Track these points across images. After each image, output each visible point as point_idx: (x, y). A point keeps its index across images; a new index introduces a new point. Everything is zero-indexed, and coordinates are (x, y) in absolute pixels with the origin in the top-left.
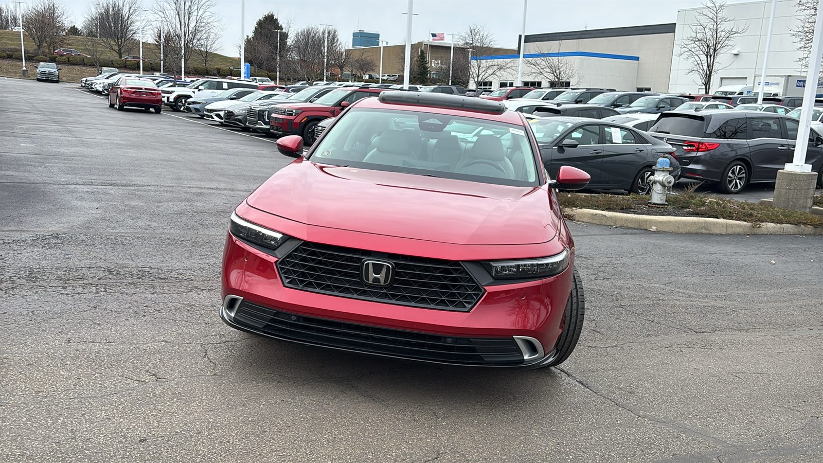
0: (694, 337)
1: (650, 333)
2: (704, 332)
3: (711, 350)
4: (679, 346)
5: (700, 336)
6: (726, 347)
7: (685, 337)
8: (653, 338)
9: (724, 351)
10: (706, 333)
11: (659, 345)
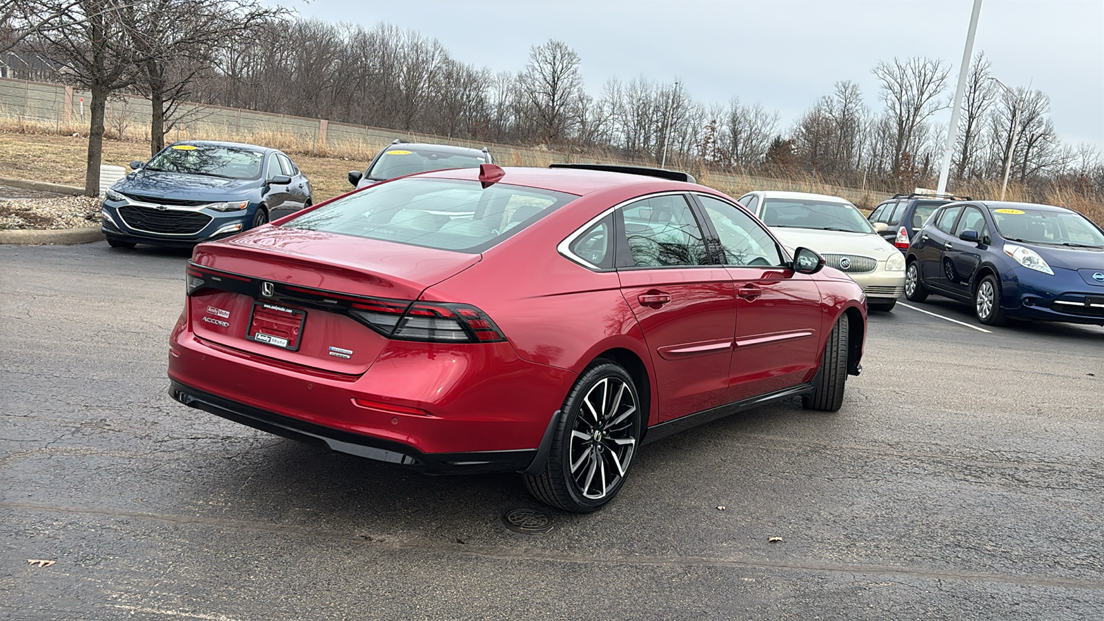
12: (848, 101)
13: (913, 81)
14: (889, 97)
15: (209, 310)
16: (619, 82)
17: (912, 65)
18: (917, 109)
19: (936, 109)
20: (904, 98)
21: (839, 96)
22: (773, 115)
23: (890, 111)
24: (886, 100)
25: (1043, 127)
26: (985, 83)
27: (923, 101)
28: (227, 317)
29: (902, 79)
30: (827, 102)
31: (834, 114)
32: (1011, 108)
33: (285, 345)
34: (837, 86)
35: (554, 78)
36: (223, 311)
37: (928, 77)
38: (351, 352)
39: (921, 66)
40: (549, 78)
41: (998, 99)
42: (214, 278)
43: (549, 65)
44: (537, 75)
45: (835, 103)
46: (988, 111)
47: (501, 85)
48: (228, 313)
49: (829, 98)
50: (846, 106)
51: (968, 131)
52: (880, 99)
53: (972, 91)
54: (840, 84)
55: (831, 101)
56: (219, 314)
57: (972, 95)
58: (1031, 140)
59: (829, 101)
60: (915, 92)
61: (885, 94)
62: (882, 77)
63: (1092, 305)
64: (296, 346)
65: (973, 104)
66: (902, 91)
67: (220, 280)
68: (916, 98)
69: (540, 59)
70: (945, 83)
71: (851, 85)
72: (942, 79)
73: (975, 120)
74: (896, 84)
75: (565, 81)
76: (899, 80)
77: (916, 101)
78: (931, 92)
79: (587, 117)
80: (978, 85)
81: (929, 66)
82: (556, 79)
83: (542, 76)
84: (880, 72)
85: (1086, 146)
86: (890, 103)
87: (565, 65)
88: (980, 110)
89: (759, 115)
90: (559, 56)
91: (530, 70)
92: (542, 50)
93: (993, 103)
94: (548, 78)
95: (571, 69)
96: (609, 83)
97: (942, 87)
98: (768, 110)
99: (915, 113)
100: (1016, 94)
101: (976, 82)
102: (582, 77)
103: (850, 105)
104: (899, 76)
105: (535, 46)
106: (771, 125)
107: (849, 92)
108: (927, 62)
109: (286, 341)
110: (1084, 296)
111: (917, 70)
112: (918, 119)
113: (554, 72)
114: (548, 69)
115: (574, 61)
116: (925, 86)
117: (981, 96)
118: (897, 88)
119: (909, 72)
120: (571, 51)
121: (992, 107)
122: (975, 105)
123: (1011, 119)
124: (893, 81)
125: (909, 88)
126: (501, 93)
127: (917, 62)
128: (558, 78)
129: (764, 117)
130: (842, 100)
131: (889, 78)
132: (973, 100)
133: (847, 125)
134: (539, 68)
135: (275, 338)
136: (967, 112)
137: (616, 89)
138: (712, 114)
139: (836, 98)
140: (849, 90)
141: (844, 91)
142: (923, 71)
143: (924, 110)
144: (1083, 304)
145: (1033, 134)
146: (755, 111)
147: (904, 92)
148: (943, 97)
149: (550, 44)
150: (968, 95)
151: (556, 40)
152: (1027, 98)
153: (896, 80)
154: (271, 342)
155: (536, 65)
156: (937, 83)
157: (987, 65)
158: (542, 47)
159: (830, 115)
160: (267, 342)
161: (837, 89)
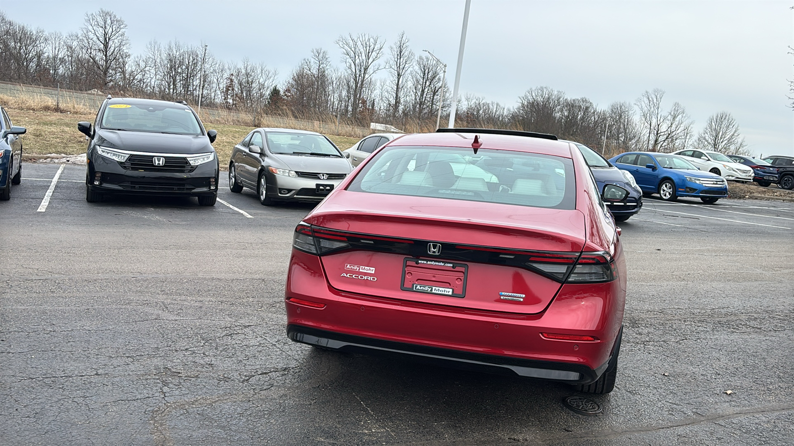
12: (321, 62)
13: (362, 50)
14: (347, 60)
15: (348, 266)
16: (158, 43)
17: (361, 39)
18: (366, 69)
19: (378, 69)
20: (357, 61)
21: (315, 59)
22: (273, 71)
23: (348, 70)
24: (346, 62)
25: (441, 83)
26: (406, 53)
27: (369, 63)
28: (373, 272)
29: (355, 48)
30: (307, 63)
31: (312, 71)
32: (422, 69)
34: (313, 52)
35: (106, 39)
36: (367, 267)
37: (372, 48)
38: (524, 296)
39: (366, 40)
40: (102, 39)
41: (415, 63)
42: (362, 241)
43: (100, 28)
44: (91, 35)
45: (312, 64)
46: (409, 71)
47: (53, 42)
48: (374, 269)
49: (308, 60)
50: (319, 66)
51: (398, 85)
52: (342, 61)
53: (399, 58)
54: (315, 50)
55: (310, 62)
56: (361, 271)
57: (399, 60)
58: (435, 91)
59: (308, 62)
60: (364, 57)
61: (345, 58)
62: (342, 46)
65: (399, 66)
66: (355, 57)
67: (372, 242)
68: (365, 62)
69: (93, 24)
70: (382, 52)
71: (322, 51)
72: (380, 49)
73: (401, 77)
74: (352, 52)
75: (116, 41)
76: (353, 49)
77: (365, 64)
78: (374, 58)
79: (126, 69)
80: (402, 54)
81: (372, 40)
82: (107, 39)
83: (95, 37)
84: (341, 43)
85: (469, 95)
86: (348, 64)
87: (114, 30)
88: (404, 71)
89: (263, 71)
90: (109, 22)
91: (85, 32)
92: (94, 16)
93: (412, 66)
94: (100, 38)
95: (120, 32)
96: (151, 44)
97: (380, 54)
98: (270, 68)
99: (364, 72)
100: (425, 60)
101: (401, 52)
102: (129, 39)
103: (322, 65)
104: (353, 46)
105: (89, 13)
106: (272, 78)
107: (321, 56)
108: (370, 37)
109: (451, 290)
111: (364, 42)
112: (367, 76)
113: (105, 34)
114: (100, 32)
115: (122, 26)
116: (370, 54)
117: (404, 61)
118: (352, 54)
119: (359, 44)
120: (119, 19)
121: (411, 69)
122: (401, 67)
123: (422, 76)
124: (349, 50)
125: (360, 55)
126: (54, 49)
127: (364, 37)
128: (109, 39)
129: (267, 72)
130: (317, 62)
131: (346, 47)
132: (400, 64)
133: (321, 80)
134: (93, 31)
136: (396, 72)
137: (156, 49)
138: (230, 69)
139: (312, 60)
140: (321, 55)
141: (318, 55)
142: (368, 43)
143: (370, 70)
145: (436, 87)
146: (260, 67)
147: (357, 57)
148: (381, 61)
149: (101, 12)
150: (396, 60)
151: (106, 9)
152: (431, 64)
153: (351, 49)
155: (90, 28)
156: (377, 51)
157: (407, 41)
158: (94, 14)
159: (310, 72)
161: (313, 54)
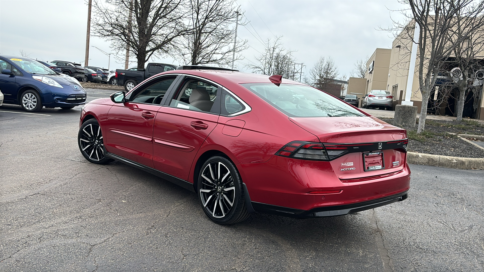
0: (40, 189)
1: (66, 186)
2: (33, 195)
3: (27, 183)
4: (45, 182)
5: (36, 191)
6: (18, 188)
7: (45, 188)
8: (62, 183)
9: (19, 185)
10: (32, 194)
11: (56, 180)
15: (342, 165)
28: (353, 165)
33: (381, 168)
36: (350, 163)
42: (354, 148)
48: (353, 163)
56: (348, 165)
63: (78, 99)
64: (384, 167)
110: (75, 96)
135: (377, 167)
144: (75, 99)
154: (376, 169)
160: (374, 169)
